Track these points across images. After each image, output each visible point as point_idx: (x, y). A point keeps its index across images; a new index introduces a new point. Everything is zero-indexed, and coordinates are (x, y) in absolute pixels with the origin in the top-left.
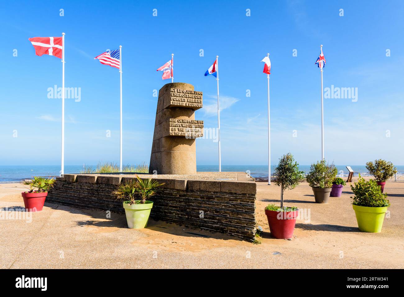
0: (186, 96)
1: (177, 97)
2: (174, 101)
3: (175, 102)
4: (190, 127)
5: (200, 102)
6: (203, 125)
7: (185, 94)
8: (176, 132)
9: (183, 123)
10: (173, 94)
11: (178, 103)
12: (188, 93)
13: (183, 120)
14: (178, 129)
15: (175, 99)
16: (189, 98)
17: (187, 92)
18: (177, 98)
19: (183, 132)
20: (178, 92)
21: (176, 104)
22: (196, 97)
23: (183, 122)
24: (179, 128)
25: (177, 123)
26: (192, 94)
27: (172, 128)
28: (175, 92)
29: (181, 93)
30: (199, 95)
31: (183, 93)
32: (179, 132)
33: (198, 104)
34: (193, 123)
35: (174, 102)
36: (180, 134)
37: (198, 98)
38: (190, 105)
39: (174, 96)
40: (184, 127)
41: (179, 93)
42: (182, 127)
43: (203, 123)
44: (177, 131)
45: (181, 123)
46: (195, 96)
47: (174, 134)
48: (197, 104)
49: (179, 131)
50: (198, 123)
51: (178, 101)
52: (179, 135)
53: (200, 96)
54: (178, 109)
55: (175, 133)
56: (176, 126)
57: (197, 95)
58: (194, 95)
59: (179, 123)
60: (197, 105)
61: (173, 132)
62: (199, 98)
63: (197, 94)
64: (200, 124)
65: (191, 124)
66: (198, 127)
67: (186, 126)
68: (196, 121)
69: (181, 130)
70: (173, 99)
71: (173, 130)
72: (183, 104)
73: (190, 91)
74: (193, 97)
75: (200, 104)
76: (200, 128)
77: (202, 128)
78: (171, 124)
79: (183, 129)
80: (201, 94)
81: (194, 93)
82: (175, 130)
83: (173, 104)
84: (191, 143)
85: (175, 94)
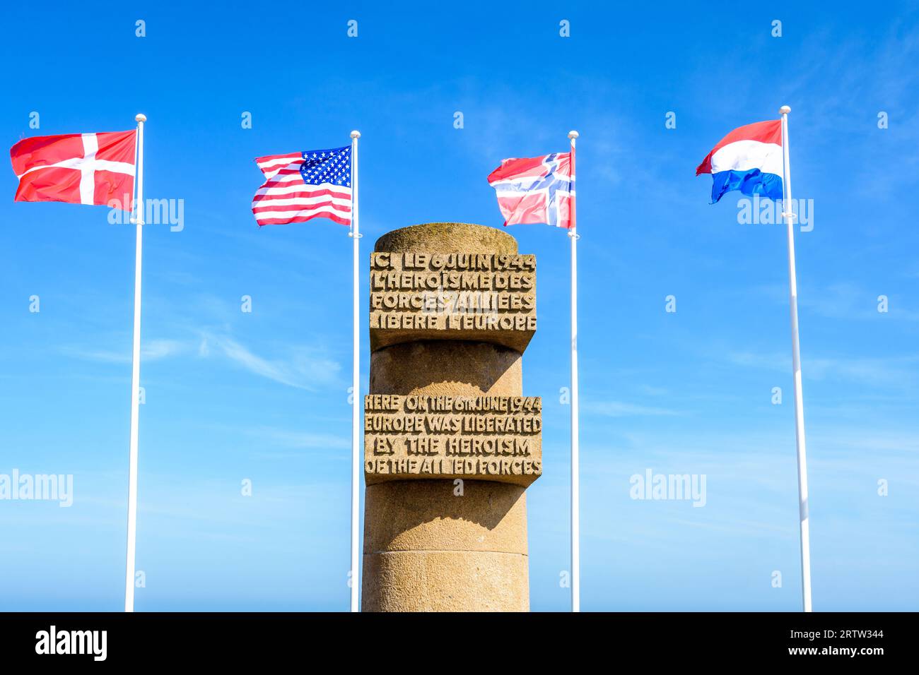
0: (449, 281)
1: (403, 289)
2: (389, 309)
3: (393, 313)
4: (467, 428)
5: (521, 305)
6: (536, 418)
7: (442, 274)
8: (393, 459)
9: (430, 416)
10: (382, 279)
11: (405, 321)
12: (460, 269)
13: (429, 400)
14: (408, 443)
15: (391, 299)
16: (462, 289)
17: (453, 264)
18: (402, 294)
19: (429, 459)
20: (406, 269)
21: (397, 326)
22: (498, 280)
23: (431, 411)
24: (412, 438)
25: (401, 415)
26: (478, 269)
27: (376, 443)
28: (390, 268)
29: (423, 269)
30: (519, 270)
31: (434, 268)
32: (412, 458)
33: (511, 316)
34: (483, 412)
35: (384, 315)
36: (418, 466)
37: (511, 290)
38: (466, 321)
39: (388, 289)
40: (436, 432)
41: (415, 269)
42: (429, 432)
43: (536, 411)
44: (400, 453)
45: (418, 416)
46: (494, 279)
47: (386, 471)
48: (507, 315)
49: (410, 452)
50: (510, 412)
51: (405, 309)
52: (411, 471)
53: (521, 274)
54: (420, 349)
55: (390, 463)
56: (395, 432)
57: (505, 275)
58: (491, 275)
59: (411, 416)
60: (508, 321)
61: (380, 458)
62: (519, 286)
63: (504, 270)
64: (519, 417)
65: (473, 416)
66: (513, 428)
67: (449, 428)
68: (502, 403)
69: (423, 447)
70: (380, 300)
71: (382, 447)
72: (430, 323)
73: (467, 258)
74: (483, 286)
75: (519, 315)
76: (524, 433)
77: (533, 433)
78: (372, 420)
79: (433, 444)
80: (530, 266)
81: (488, 264)
82: (390, 446)
83: (383, 326)
84: (488, 512)
85: (391, 279)
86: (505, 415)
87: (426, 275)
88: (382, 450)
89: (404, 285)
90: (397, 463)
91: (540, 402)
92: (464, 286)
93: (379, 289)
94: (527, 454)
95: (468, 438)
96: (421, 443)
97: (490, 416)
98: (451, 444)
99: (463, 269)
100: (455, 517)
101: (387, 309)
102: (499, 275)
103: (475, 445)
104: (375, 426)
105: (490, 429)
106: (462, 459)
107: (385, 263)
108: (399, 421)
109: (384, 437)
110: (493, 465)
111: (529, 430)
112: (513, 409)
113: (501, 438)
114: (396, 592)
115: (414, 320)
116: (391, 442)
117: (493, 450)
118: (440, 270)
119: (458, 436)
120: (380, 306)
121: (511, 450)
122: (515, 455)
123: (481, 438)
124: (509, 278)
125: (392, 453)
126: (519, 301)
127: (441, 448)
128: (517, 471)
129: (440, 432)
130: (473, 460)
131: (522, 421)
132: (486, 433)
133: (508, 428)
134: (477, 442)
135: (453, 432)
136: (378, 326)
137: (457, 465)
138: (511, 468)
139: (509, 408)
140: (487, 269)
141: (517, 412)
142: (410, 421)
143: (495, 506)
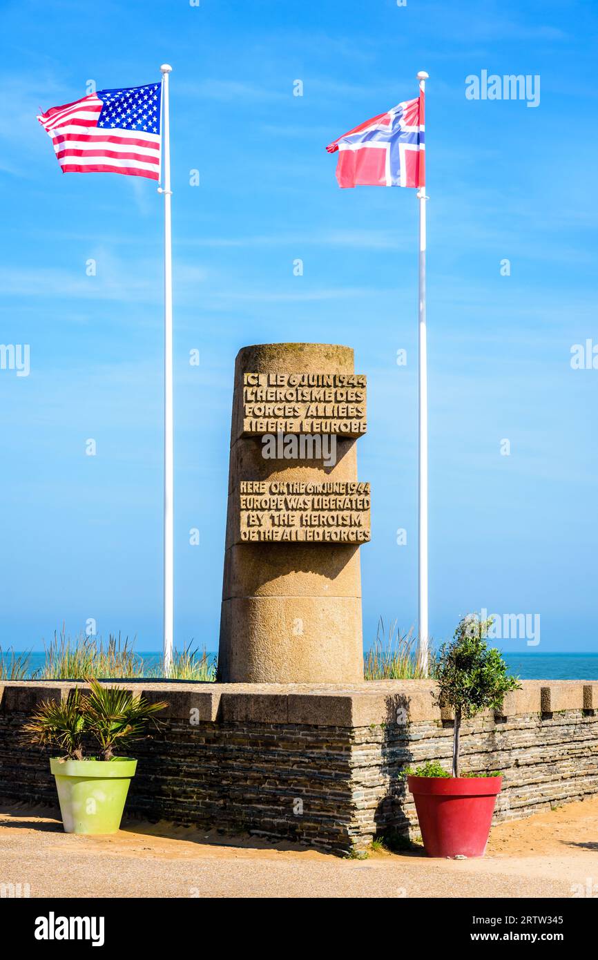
0: (302, 395)
1: (267, 401)
2: (258, 417)
3: (261, 420)
4: (316, 507)
5: (355, 413)
6: (366, 498)
7: (297, 390)
8: (262, 529)
9: (289, 497)
10: (252, 393)
11: (270, 426)
12: (310, 386)
13: (288, 485)
14: (272, 517)
15: (259, 409)
16: (312, 401)
17: (306, 382)
18: (268, 405)
19: (288, 530)
20: (270, 386)
21: (264, 429)
22: (338, 395)
23: (289, 493)
24: (276, 514)
25: (267, 496)
26: (323, 386)
27: (249, 517)
28: (258, 385)
29: (282, 386)
30: (354, 386)
31: (291, 385)
32: (276, 529)
33: (348, 422)
34: (327, 494)
35: (254, 421)
36: (280, 535)
37: (348, 402)
38: (315, 426)
39: (257, 401)
40: (293, 509)
41: (277, 386)
42: (288, 509)
43: (366, 493)
44: (267, 525)
45: (280, 497)
46: (336, 393)
47: (256, 538)
48: (345, 421)
49: (273, 524)
50: (347, 494)
51: (269, 417)
52: (275, 539)
53: (355, 390)
55: (259, 533)
56: (263, 509)
57: (343, 391)
58: (334, 390)
59: (275, 497)
60: (346, 425)
61: (252, 529)
62: (354, 399)
63: (343, 387)
64: (354, 497)
65: (320, 497)
66: (349, 506)
67: (302, 506)
68: (342, 487)
69: (284, 520)
70: (251, 410)
71: (253, 521)
72: (288, 427)
73: (316, 378)
74: (327, 399)
75: (355, 421)
76: (358, 510)
77: (364, 510)
78: (246, 500)
79: (291, 518)
80: (362, 384)
81: (331, 382)
82: (259, 520)
83: (254, 430)
84: (331, 566)
85: (259, 394)
86: (344, 496)
87: (284, 391)
88: (253, 523)
89: (269, 399)
90: (264, 533)
91: (370, 487)
92: (313, 399)
93: (251, 401)
94: (360, 525)
95: (316, 513)
96: (282, 518)
97: (333, 497)
98: (304, 518)
99: (313, 386)
100: (306, 571)
101: (255, 416)
102: (340, 391)
103: (322, 519)
104: (248, 505)
105: (333, 507)
106: (312, 529)
107: (255, 382)
108: (266, 501)
109: (254, 513)
110: (335, 533)
111: (361, 507)
112: (350, 492)
113: (341, 513)
114: (262, 628)
115: (277, 424)
116: (260, 517)
117: (335, 523)
118: (296, 387)
119: (309, 512)
120: (251, 414)
121: (348, 522)
122: (351, 526)
123: (326, 514)
124: (347, 393)
125: (260, 525)
126: (354, 410)
127: (297, 521)
128: (352, 538)
129: (296, 510)
130: (320, 530)
131: (356, 501)
132: (330, 510)
133: (346, 506)
134: (323, 517)
135: (305, 510)
136: (250, 430)
137: (309, 534)
138: (348, 536)
139: (347, 491)
140: (331, 386)
141: (352, 494)
142: (274, 501)
143: (335, 562)
